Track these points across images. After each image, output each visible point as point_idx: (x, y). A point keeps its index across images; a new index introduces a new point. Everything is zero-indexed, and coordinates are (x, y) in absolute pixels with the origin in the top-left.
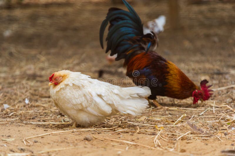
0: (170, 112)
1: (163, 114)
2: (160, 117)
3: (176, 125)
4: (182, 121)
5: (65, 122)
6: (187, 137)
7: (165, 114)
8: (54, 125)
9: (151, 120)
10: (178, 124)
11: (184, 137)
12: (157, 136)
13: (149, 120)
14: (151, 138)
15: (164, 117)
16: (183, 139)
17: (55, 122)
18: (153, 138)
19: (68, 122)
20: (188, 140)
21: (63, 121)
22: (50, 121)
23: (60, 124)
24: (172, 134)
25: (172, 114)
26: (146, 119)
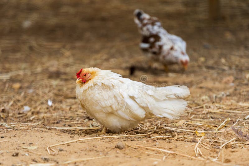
0: (212, 116)
2: (201, 121)
3: (218, 130)
4: (226, 125)
5: (94, 127)
6: (232, 144)
7: (205, 117)
8: (81, 130)
9: (191, 125)
10: (221, 129)
11: (228, 145)
12: (197, 144)
13: (188, 125)
14: (191, 146)
15: (205, 121)
16: (227, 147)
17: (83, 127)
18: (193, 146)
19: (97, 127)
20: (233, 149)
21: (91, 126)
22: (76, 126)
23: (88, 130)
24: (214, 141)
25: (213, 117)
26: (184, 123)
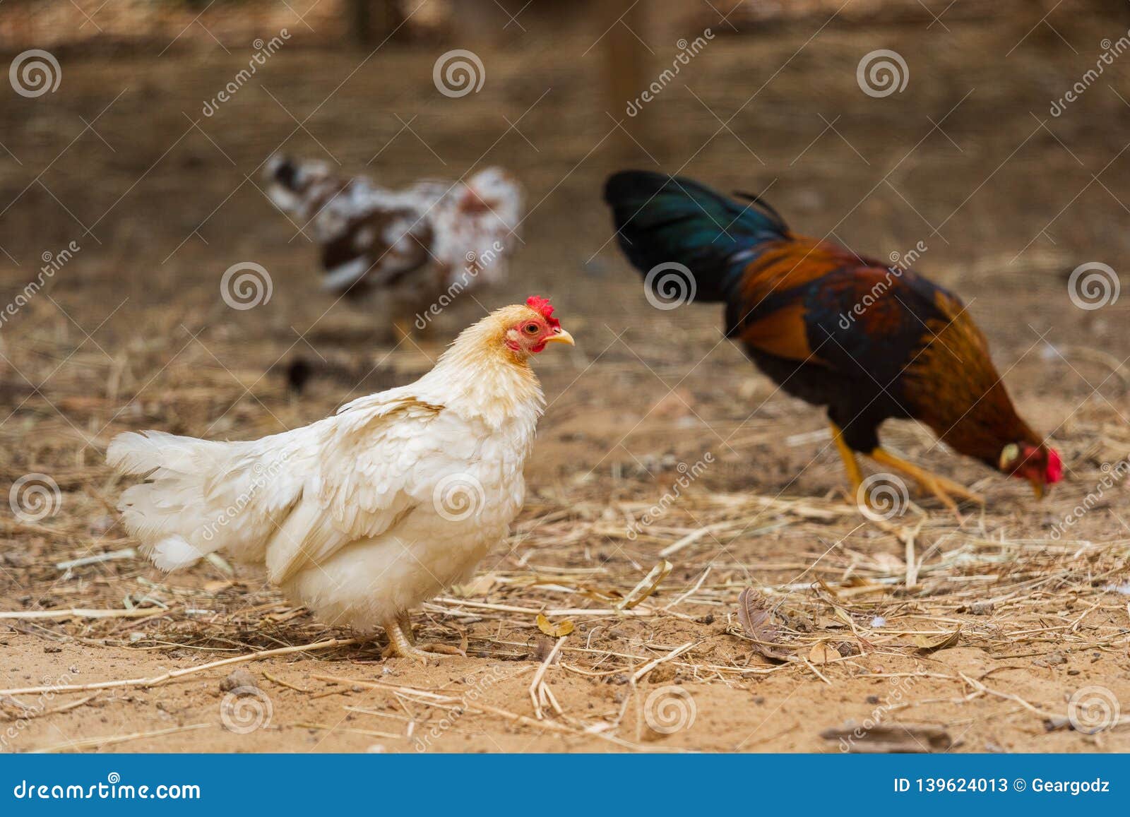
0: (605, 550)
1: (574, 561)
2: (561, 574)
3: (628, 607)
4: (658, 588)
5: (141, 607)
6: (677, 666)
7: (579, 558)
8: (91, 621)
9: (520, 590)
10: (636, 603)
11: (660, 668)
12: (542, 667)
13: (511, 591)
14: (518, 677)
15: (575, 574)
16: (656, 678)
17: (97, 608)
18: (523, 674)
19: (152, 605)
20: (679, 683)
21: (128, 603)
22: (72, 605)
23: (117, 618)
24: (609, 653)
25: (610, 556)
26: (495, 584)
